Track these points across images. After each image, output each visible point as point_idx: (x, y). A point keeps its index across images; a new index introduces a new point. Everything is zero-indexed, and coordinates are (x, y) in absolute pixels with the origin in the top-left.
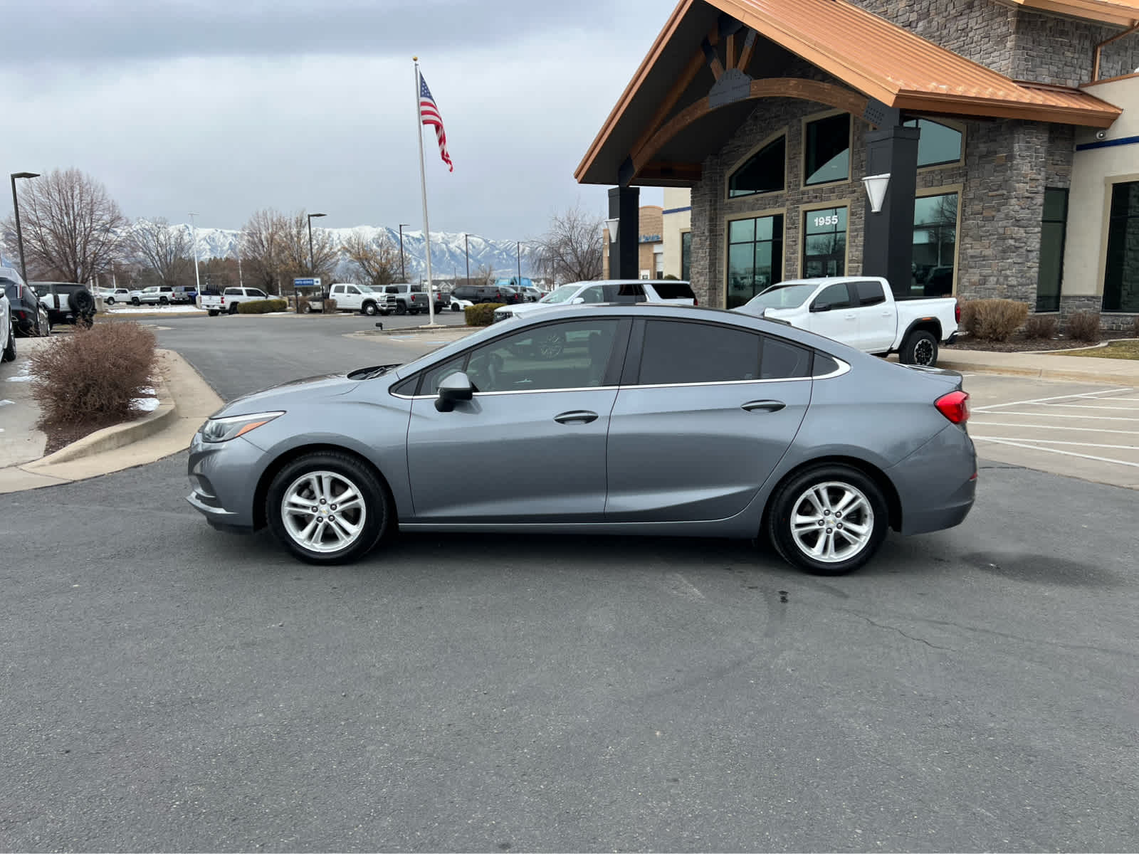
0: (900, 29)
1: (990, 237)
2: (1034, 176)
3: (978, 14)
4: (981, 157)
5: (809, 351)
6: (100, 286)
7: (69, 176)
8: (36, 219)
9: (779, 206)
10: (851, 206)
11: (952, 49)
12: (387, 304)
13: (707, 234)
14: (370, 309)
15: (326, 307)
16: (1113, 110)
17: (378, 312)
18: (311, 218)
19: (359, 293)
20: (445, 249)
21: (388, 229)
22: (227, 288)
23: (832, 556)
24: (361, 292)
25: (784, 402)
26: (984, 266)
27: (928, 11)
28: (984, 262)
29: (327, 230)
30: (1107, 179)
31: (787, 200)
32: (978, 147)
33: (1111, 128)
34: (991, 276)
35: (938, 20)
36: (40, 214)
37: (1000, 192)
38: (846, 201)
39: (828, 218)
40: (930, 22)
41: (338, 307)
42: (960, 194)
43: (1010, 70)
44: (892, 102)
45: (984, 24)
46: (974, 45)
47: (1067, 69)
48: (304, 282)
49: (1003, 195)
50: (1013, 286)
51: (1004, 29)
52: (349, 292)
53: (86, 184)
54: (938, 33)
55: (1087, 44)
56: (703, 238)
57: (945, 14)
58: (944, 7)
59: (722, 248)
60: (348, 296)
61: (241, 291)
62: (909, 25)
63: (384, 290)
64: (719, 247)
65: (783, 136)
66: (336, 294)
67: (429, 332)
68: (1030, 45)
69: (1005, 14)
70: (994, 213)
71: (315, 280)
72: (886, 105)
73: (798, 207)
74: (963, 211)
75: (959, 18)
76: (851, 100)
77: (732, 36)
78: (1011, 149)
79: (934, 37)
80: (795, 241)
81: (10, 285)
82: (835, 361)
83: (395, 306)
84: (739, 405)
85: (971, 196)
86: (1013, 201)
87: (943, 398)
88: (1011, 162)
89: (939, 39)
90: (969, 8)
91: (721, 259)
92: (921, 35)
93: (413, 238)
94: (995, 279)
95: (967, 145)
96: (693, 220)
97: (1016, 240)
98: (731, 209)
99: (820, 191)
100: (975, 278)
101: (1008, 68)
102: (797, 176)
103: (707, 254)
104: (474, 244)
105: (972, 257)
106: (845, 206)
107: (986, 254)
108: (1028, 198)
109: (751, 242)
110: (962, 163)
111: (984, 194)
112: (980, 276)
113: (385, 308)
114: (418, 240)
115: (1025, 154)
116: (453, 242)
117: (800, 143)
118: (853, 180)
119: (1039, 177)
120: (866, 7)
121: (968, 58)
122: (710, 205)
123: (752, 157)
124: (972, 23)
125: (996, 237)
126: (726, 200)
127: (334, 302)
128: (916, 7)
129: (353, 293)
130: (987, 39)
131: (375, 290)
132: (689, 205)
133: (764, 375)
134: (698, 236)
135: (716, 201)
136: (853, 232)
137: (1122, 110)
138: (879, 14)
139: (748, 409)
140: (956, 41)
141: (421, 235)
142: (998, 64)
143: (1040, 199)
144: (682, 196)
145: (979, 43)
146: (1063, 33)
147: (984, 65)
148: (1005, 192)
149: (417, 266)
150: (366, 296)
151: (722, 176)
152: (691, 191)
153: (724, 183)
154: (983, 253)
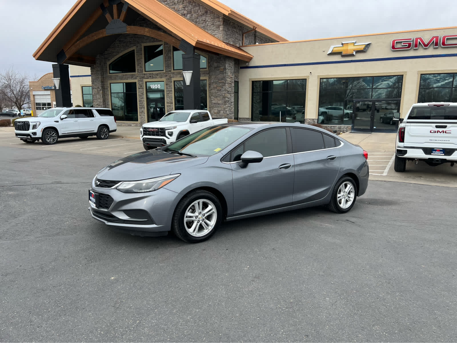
0: (180, 15)
1: (220, 97)
2: (231, 76)
3: (209, 16)
4: (215, 68)
5: (334, 138)
9: (134, 79)
10: (166, 81)
11: (201, 27)
13: (100, 88)
16: (251, 56)
26: (218, 107)
27: (191, 11)
28: (219, 106)
30: (250, 79)
31: (137, 77)
32: (213, 64)
33: (250, 62)
34: (221, 110)
35: (195, 15)
37: (222, 81)
38: (164, 79)
39: (156, 85)
40: (192, 15)
42: (208, 80)
43: (222, 38)
44: (195, 44)
45: (212, 20)
46: (208, 27)
47: (237, 40)
49: (223, 82)
50: (228, 114)
51: (219, 23)
54: (195, 20)
55: (241, 33)
56: (99, 90)
57: (197, 13)
58: (197, 11)
59: (108, 95)
62: (184, 15)
64: (107, 94)
65: (134, 50)
68: (227, 30)
69: (219, 17)
70: (221, 88)
72: (192, 45)
73: (143, 80)
74: (209, 87)
75: (202, 16)
76: (174, 41)
77: (116, 5)
78: (225, 66)
79: (194, 21)
80: (142, 94)
85: (212, 81)
86: (227, 84)
88: (225, 70)
89: (196, 23)
90: (206, 13)
91: (108, 99)
92: (188, 19)
94: (223, 112)
95: (209, 63)
96: (93, 82)
97: (228, 98)
98: (111, 78)
99: (152, 74)
100: (216, 111)
101: (221, 37)
102: (141, 67)
103: (101, 97)
105: (214, 103)
106: (164, 81)
107: (219, 103)
108: (230, 84)
109: (122, 93)
110: (207, 69)
111: (217, 81)
112: (218, 110)
115: (229, 68)
117: (141, 54)
118: (166, 71)
119: (233, 77)
120: (166, 4)
121: (207, 31)
122: (101, 76)
123: (120, 57)
124: (207, 19)
125: (222, 97)
126: (108, 74)
128: (186, 9)
130: (213, 26)
132: (90, 74)
134: (96, 89)
135: (103, 74)
136: (168, 91)
137: (253, 56)
138: (172, 8)
140: (202, 24)
142: (218, 35)
143: (233, 85)
144: (87, 70)
145: (210, 27)
146: (235, 28)
147: (212, 35)
148: (224, 81)
151: (105, 63)
152: (91, 69)
153: (107, 67)
154: (218, 102)
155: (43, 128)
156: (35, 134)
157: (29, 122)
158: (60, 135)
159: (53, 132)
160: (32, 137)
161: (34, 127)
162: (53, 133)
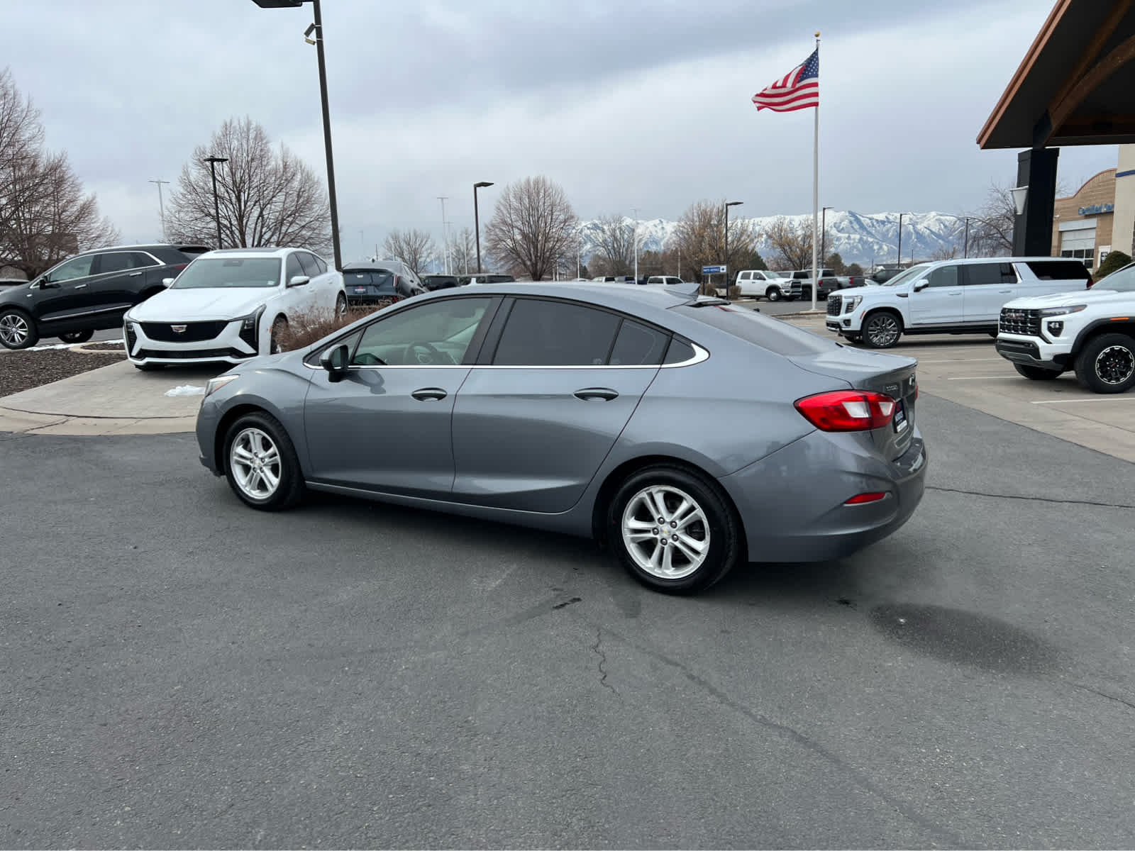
5: (667, 335)
6: (580, 277)
7: (537, 182)
8: (510, 222)
12: (791, 290)
14: (773, 295)
15: (730, 294)
17: (781, 298)
18: (729, 207)
19: (764, 279)
20: (912, 231)
21: (850, 212)
22: (651, 277)
23: (667, 572)
24: (766, 278)
25: (620, 392)
29: (788, 218)
36: (513, 217)
41: (742, 293)
48: (712, 270)
52: (754, 278)
53: (549, 188)
60: (753, 283)
61: (662, 279)
63: (792, 275)
66: (742, 281)
67: (804, 318)
71: (722, 267)
81: (388, 275)
82: (692, 348)
83: (799, 292)
84: (572, 392)
87: (806, 400)
93: (877, 220)
104: (947, 224)
113: (788, 294)
114: (883, 222)
116: (921, 223)
127: (738, 289)
129: (758, 279)
131: (782, 276)
133: (612, 361)
139: (583, 396)
141: (886, 217)
149: (878, 249)
150: (770, 282)
155: (867, 310)
156: (847, 322)
157: (841, 296)
158: (905, 327)
159: (890, 320)
160: (843, 329)
161: (850, 307)
162: (888, 322)
